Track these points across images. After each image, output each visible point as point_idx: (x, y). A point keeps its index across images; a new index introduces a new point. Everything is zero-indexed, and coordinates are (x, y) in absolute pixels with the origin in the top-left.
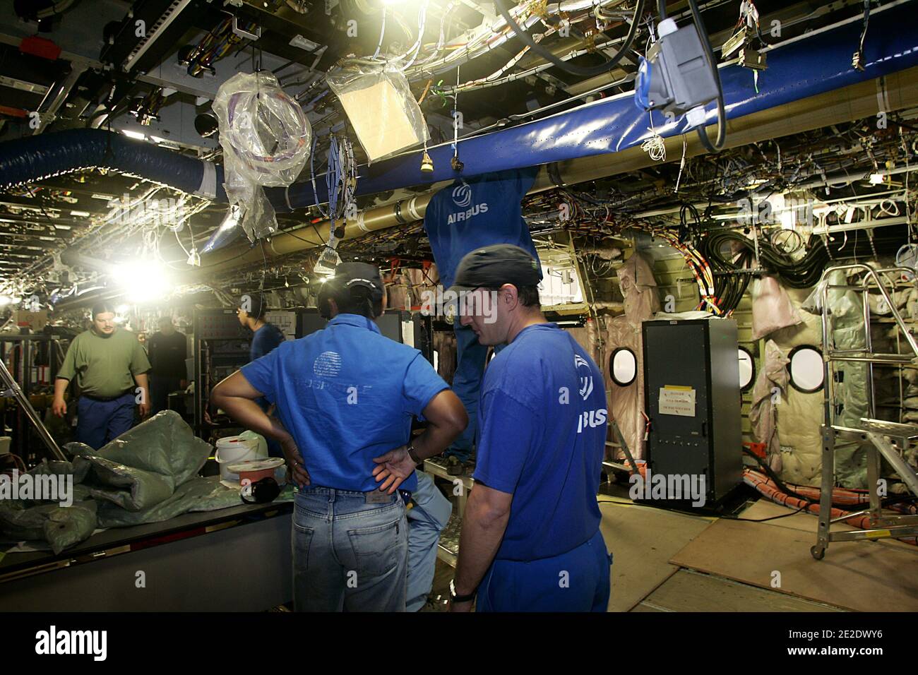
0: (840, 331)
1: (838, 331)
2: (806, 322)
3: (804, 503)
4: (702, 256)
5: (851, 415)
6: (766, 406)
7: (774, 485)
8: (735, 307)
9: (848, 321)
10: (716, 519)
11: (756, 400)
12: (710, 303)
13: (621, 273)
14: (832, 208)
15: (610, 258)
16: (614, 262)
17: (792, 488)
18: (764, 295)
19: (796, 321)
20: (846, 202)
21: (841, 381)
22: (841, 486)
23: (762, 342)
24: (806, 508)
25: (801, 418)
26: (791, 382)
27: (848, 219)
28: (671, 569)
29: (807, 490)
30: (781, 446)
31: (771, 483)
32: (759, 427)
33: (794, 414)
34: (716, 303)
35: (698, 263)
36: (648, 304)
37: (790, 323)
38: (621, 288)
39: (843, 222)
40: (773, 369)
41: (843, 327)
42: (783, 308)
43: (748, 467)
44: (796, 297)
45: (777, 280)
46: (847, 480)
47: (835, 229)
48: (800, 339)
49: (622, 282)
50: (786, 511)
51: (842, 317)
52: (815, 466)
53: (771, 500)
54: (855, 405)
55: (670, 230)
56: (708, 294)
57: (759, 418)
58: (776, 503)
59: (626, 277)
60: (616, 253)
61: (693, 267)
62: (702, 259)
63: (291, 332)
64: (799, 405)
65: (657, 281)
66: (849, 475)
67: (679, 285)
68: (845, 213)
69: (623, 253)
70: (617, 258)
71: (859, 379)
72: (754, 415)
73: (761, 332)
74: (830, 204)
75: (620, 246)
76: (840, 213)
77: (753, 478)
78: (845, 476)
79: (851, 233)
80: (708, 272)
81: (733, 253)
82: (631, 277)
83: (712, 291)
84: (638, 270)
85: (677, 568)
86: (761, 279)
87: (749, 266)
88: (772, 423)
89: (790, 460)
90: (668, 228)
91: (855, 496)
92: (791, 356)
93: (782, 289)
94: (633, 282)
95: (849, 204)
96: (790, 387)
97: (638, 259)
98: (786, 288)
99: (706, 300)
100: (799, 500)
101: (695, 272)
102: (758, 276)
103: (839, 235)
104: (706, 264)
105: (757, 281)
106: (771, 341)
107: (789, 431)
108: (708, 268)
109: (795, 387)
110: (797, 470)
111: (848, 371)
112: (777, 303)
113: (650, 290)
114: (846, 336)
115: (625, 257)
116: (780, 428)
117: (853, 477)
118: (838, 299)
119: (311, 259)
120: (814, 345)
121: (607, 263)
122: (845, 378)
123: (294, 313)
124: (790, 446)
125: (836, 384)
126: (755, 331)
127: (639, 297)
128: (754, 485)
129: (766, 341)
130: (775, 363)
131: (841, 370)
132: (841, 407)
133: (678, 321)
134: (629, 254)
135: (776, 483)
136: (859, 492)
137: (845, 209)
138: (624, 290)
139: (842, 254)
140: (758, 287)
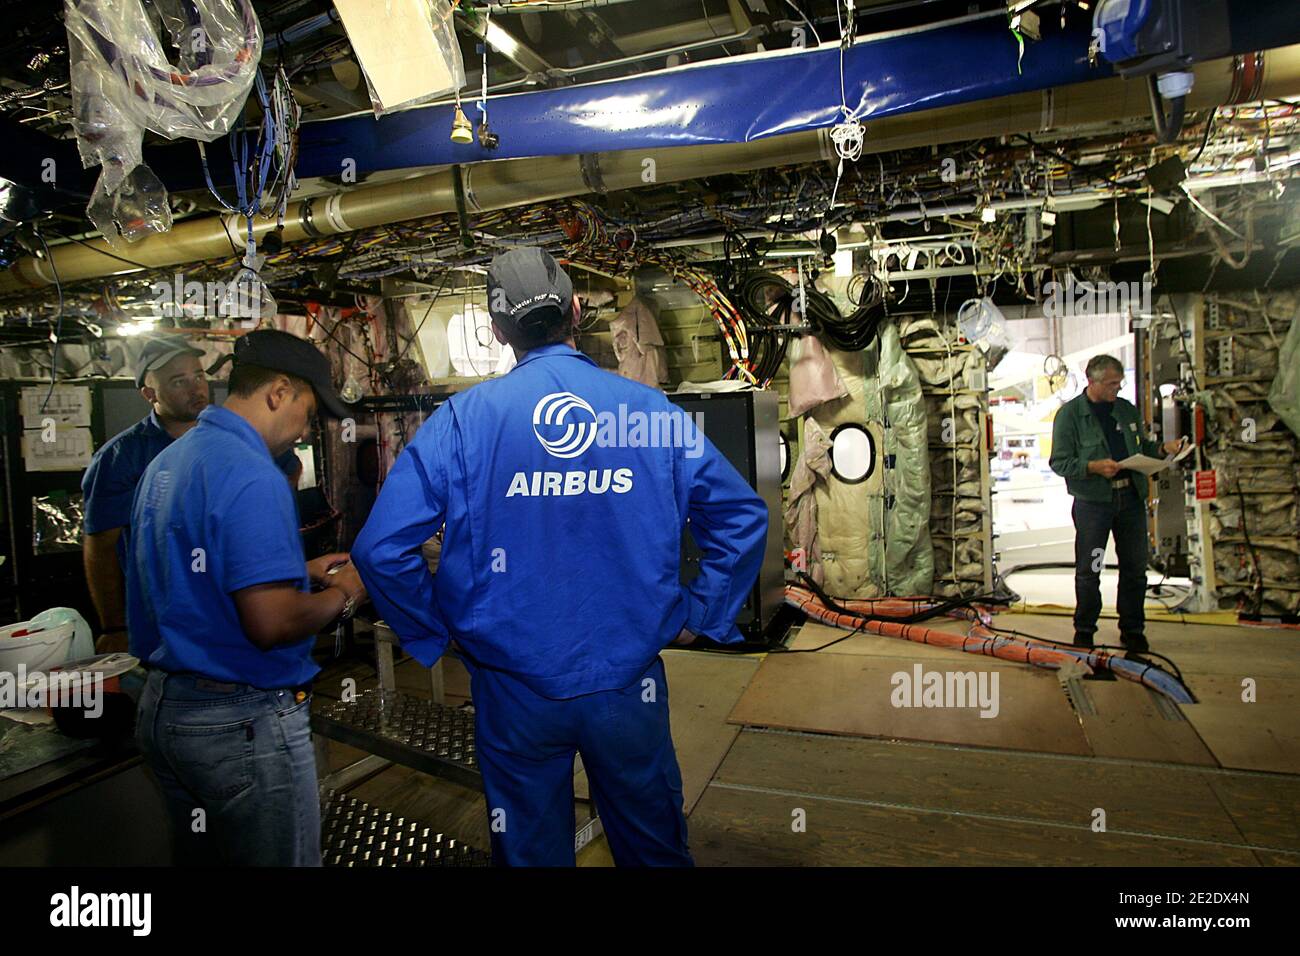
0: (895, 406)
1: (893, 405)
2: (852, 395)
3: (860, 621)
4: (733, 304)
5: (906, 508)
6: (806, 502)
7: (820, 602)
8: (773, 375)
9: (905, 393)
10: (765, 654)
11: (794, 497)
12: (743, 368)
13: (617, 327)
14: (893, 250)
15: (597, 304)
16: (604, 311)
17: (841, 604)
18: (805, 359)
19: (841, 393)
20: (908, 243)
21: (893, 466)
22: (893, 595)
23: (801, 420)
24: (862, 628)
25: (845, 515)
26: (833, 471)
27: (911, 265)
28: (733, 730)
29: (857, 605)
30: (823, 552)
31: (817, 600)
32: (797, 530)
33: (837, 511)
34: (750, 369)
35: (728, 316)
36: (654, 371)
37: (835, 396)
38: (615, 348)
39: (905, 269)
40: (814, 455)
41: (899, 399)
42: (827, 376)
43: (789, 582)
44: (840, 363)
45: (819, 338)
46: (900, 586)
47: (896, 276)
48: (844, 415)
49: (616, 340)
50: (840, 634)
51: (897, 388)
52: (861, 574)
53: (820, 622)
54: (910, 496)
55: (694, 268)
56: (741, 358)
57: (797, 519)
58: (826, 624)
59: (622, 332)
60: (607, 297)
61: (721, 320)
62: (732, 309)
63: (81, 421)
64: (843, 500)
65: (664, 339)
66: (901, 581)
67: (695, 345)
68: (908, 256)
69: (616, 298)
70: (607, 305)
71: (916, 464)
72: (791, 515)
73: (801, 407)
74: (891, 245)
75: (613, 289)
76: (901, 257)
77: (797, 597)
78: (898, 582)
79: (913, 283)
80: (741, 327)
81: (768, 303)
82: (630, 333)
83: (745, 354)
84: (640, 324)
85: (739, 727)
86: (800, 338)
87: (787, 321)
88: (813, 522)
89: (832, 569)
90: (690, 265)
91: (909, 605)
92: (833, 437)
93: (826, 352)
94: (635, 339)
95: (912, 246)
96: (832, 477)
97: (641, 307)
98: (829, 350)
99: (739, 365)
100: (853, 618)
101: (723, 328)
102: (798, 335)
103: (899, 285)
104: (738, 317)
105: (796, 342)
106: (811, 419)
107: (831, 533)
108: (741, 322)
109: (838, 476)
110: (841, 581)
111: (902, 454)
112: (821, 370)
113: (656, 352)
114: (902, 412)
115: (619, 305)
116: (820, 530)
117: (905, 583)
118: (893, 365)
119: (110, 295)
120: (859, 422)
121: (593, 312)
122: (897, 462)
123: (86, 388)
124: (834, 552)
125: (885, 470)
126: (793, 407)
127: (640, 360)
128: (799, 605)
129: (806, 419)
130: (816, 448)
131: (893, 453)
132: (892, 498)
133: (712, 394)
134: (625, 299)
135: (822, 599)
136: (914, 600)
137: (907, 251)
138: (620, 350)
139: (902, 308)
140: (797, 348)
